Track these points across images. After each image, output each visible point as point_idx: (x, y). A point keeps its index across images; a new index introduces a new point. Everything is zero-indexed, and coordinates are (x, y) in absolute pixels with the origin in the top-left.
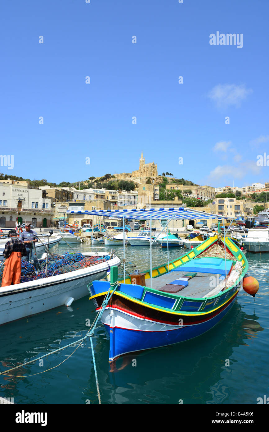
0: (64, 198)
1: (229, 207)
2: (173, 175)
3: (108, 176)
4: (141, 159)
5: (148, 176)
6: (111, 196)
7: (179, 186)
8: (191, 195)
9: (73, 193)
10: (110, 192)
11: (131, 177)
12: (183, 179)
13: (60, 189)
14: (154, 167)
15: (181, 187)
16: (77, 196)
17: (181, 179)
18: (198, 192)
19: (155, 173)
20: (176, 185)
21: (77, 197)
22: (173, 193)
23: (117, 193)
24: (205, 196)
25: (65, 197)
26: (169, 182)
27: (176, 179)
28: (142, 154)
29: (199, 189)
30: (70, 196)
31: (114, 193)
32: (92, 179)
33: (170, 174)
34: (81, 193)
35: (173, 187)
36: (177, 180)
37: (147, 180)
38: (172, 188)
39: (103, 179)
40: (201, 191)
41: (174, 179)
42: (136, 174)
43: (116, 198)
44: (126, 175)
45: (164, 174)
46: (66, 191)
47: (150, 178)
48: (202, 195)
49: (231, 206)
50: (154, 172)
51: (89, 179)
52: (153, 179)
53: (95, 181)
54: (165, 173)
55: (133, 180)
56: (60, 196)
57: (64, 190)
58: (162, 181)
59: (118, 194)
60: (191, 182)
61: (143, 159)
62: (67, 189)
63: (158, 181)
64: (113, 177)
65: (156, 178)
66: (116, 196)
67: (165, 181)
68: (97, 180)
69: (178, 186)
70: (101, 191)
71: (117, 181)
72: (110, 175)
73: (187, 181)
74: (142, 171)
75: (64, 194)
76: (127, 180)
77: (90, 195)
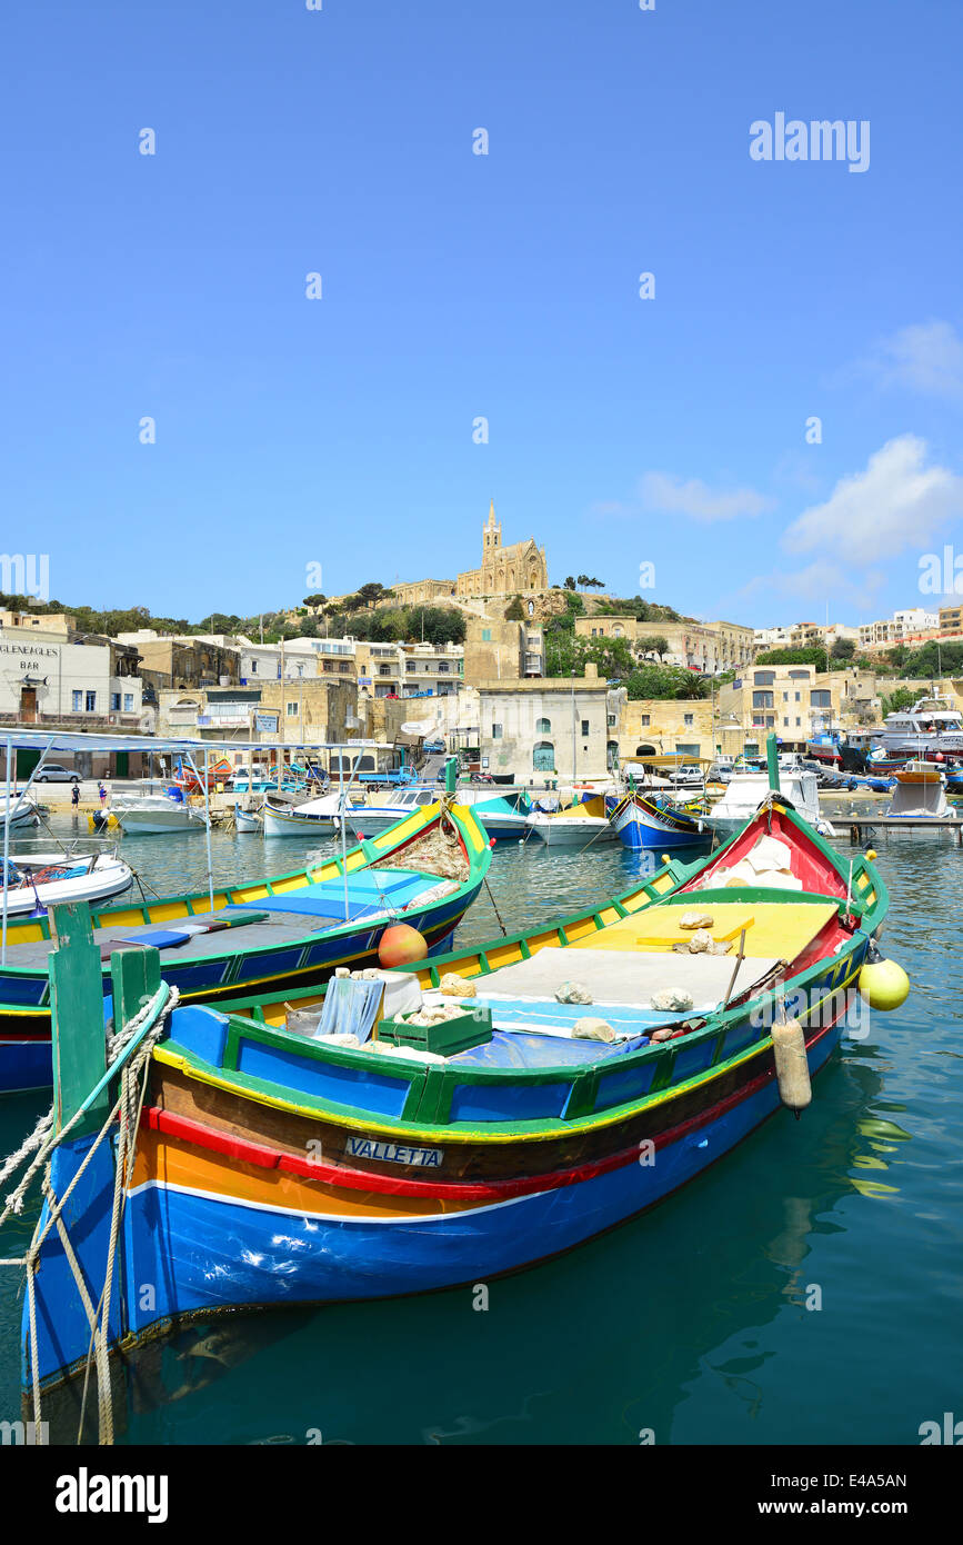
0: (204, 673)
1: (792, 696)
2: (603, 586)
3: (371, 592)
4: (487, 530)
5: (512, 590)
6: (376, 663)
7: (623, 625)
8: (665, 656)
9: (237, 654)
10: (372, 651)
11: (453, 592)
12: (638, 599)
13: (188, 640)
14: (533, 558)
15: (630, 630)
16: (254, 664)
17: (633, 598)
18: (691, 646)
19: (539, 579)
20: (611, 622)
21: (254, 670)
22: (602, 651)
23: (399, 651)
24: (716, 660)
25: (210, 668)
26: (589, 611)
27: (614, 599)
28: (492, 509)
29: (693, 635)
30: (228, 664)
31: (385, 651)
32: (316, 605)
33: (594, 583)
34: (269, 653)
35: (602, 630)
36: (617, 602)
37: (509, 604)
38: (598, 633)
39: (353, 604)
40: (701, 643)
41: (607, 601)
42: (471, 585)
43: (393, 670)
44: (437, 587)
45: (570, 583)
46: (211, 648)
47: (520, 597)
48: (705, 657)
49: (798, 695)
50: (534, 575)
51: (306, 602)
52: (531, 601)
53: (325, 611)
54: (576, 579)
55: (460, 606)
56: (189, 668)
57: (203, 646)
58: (561, 607)
59: (402, 656)
60: (668, 608)
61: (496, 530)
62: (217, 640)
63: (548, 608)
64: (389, 594)
65: (541, 596)
66: (393, 663)
67: (575, 606)
68: (334, 607)
69: (620, 624)
70: (340, 647)
71: (405, 607)
72: (380, 586)
73: (654, 606)
74: (492, 572)
75: (204, 658)
76: (437, 607)
77: (301, 660)
